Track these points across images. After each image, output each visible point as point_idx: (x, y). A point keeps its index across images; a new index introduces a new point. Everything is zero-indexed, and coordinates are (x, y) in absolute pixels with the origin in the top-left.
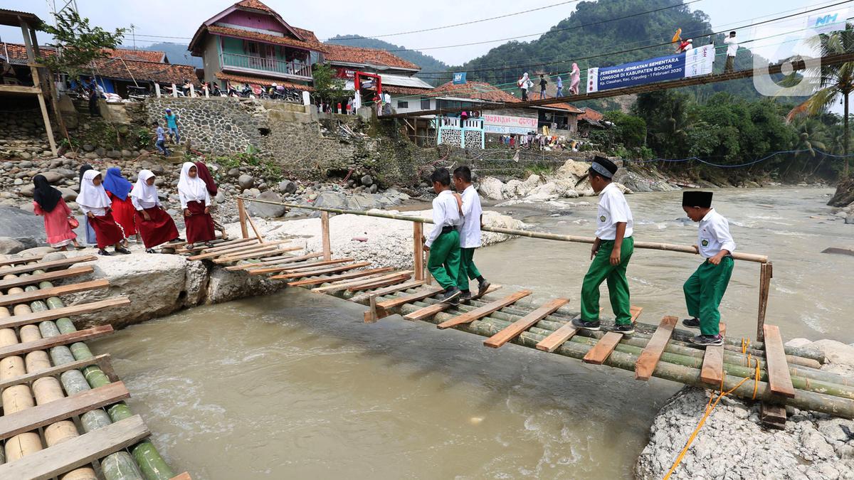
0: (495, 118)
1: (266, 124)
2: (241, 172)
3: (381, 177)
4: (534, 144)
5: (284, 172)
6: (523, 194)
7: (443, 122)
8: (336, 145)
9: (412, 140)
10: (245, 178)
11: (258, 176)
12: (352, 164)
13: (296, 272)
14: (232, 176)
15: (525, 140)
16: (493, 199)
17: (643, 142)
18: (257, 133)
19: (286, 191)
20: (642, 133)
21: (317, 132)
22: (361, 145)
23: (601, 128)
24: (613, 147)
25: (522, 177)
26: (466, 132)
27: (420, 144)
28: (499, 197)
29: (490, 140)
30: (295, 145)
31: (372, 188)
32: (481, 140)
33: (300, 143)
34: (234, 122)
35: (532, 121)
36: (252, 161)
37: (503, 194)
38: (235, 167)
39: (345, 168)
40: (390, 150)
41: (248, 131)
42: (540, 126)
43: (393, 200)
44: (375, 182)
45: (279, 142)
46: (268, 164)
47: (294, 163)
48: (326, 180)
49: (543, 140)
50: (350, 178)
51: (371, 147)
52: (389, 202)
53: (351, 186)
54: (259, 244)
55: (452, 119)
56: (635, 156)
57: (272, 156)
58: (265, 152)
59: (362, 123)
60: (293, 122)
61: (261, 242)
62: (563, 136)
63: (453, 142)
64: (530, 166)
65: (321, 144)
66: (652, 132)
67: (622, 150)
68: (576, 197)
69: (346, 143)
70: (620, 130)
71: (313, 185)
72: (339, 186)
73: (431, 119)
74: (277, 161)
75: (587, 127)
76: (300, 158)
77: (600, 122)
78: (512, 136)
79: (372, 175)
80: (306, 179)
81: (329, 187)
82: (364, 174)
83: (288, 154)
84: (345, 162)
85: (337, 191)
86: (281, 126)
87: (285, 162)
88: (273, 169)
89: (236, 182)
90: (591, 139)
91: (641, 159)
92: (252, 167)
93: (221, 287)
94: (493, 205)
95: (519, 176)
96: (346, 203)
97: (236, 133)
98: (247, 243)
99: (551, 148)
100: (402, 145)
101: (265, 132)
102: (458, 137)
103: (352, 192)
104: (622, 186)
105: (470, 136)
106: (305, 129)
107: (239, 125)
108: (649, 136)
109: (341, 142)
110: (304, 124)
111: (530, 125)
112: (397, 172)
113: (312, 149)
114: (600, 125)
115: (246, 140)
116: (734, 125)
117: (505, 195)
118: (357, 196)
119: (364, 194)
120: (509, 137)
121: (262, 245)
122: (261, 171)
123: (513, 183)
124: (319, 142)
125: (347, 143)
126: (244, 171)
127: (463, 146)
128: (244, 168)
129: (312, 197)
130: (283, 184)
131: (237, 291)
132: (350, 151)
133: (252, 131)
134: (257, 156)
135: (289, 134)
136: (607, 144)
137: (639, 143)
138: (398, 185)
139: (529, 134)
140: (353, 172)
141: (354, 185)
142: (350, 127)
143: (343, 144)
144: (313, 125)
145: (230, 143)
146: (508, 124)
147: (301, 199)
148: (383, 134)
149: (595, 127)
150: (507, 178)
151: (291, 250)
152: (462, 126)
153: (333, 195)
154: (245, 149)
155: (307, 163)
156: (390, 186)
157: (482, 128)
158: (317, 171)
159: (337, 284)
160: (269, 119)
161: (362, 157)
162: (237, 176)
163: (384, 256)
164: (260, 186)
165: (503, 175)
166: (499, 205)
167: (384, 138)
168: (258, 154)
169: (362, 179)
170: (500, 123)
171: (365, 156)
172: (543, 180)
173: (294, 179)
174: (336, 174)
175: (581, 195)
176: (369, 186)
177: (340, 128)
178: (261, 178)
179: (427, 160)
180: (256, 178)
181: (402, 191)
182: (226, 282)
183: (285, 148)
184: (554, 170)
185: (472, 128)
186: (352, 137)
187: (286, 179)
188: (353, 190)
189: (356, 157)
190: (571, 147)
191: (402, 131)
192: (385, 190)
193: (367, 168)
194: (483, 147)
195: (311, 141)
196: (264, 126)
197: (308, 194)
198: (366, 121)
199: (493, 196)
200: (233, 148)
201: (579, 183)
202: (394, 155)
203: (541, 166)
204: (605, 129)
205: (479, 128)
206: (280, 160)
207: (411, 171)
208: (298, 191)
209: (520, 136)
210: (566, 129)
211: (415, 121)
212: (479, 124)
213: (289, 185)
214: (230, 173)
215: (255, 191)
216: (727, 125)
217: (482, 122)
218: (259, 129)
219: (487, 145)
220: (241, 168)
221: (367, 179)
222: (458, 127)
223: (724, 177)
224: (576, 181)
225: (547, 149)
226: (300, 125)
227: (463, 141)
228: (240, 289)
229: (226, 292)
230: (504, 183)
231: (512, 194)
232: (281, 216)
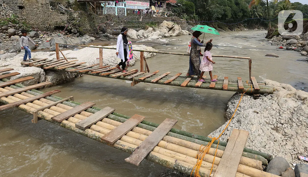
0: (131, 2)
1: (22, 4)
2: (9, 27)
3: (81, 29)
4: (149, 14)
5: (32, 27)
6: (146, 36)
7: (107, 4)
8: (58, 14)
9: (94, 12)
10: (11, 30)
11: (18, 29)
12: (66, 23)
14: (4, 29)
15: (145, 12)
16: (134, 39)
17: (194, 12)
18: (17, 8)
19: (34, 37)
20: (193, 9)
21: (49, 8)
22: (71, 14)
23: (176, 7)
24: (182, 14)
25: (144, 28)
26: (118, 8)
27: (97, 14)
28: (136, 38)
29: (129, 12)
30: (37, 14)
31: (77, 35)
32: (125, 12)
33: (40, 13)
34: (4, 2)
35: (147, 3)
36: (14, 22)
37: (137, 36)
38: (6, 25)
39: (63, 25)
40: (85, 17)
41: (12, 7)
42: (150, 5)
43: (88, 40)
44: (78, 32)
45: (29, 13)
46: (23, 23)
47: (37, 23)
48: (54, 31)
49: (152, 12)
50: (66, 30)
51: (75, 15)
52: (86, 41)
53: (66, 34)
55: (111, 2)
56: (191, 18)
57: (25, 19)
58: (21, 17)
59: (70, 4)
60: (36, 3)
62: (161, 10)
63: (112, 13)
64: (148, 23)
65: (50, 14)
66: (197, 8)
67: (186, 16)
68: (169, 37)
69: (63, 14)
70: (184, 8)
71: (48, 33)
72: (60, 34)
73: (102, 3)
74: (28, 22)
75: (171, 6)
76: (40, 20)
77: (176, 4)
78: (139, 10)
79: (77, 29)
80: (43, 31)
81: (56, 34)
82: (73, 28)
83: (34, 18)
84: (63, 22)
85: (60, 36)
86: (30, 5)
87: (32, 22)
88: (26, 26)
89: (6, 32)
90: (172, 11)
91: (193, 20)
92: (15, 25)
94: (136, 42)
95: (143, 28)
96: (65, 42)
97: (5, 8)
99: (156, 15)
100: (90, 15)
101: (21, 8)
102: (114, 11)
103: (67, 37)
104: (187, 32)
105: (120, 10)
106: (42, 7)
107: (7, 4)
108: (196, 10)
109: (61, 13)
110: (42, 4)
111: (146, 6)
112: (88, 27)
113: (46, 16)
114: (176, 5)
115: (10, 12)
116: (228, 6)
117: (139, 37)
118: (70, 39)
119: (74, 38)
120: (138, 11)
122: (20, 27)
123: (141, 32)
124: (49, 13)
125: (64, 14)
126: (11, 27)
127: (116, 14)
128: (11, 25)
129: (48, 39)
130: (32, 33)
132: (65, 17)
133: (14, 7)
134: (17, 19)
135: (35, 9)
136: (179, 14)
137: (192, 13)
138: (88, 33)
139: (146, 9)
140: (68, 27)
141: (68, 33)
142: (64, 6)
143: (62, 14)
144: (46, 5)
145: (2, 13)
146: (136, 5)
147: (42, 40)
148: (81, 9)
149: (173, 6)
150: (138, 29)
152: (116, 5)
153: (59, 39)
154: (10, 16)
155: (43, 22)
156: (85, 34)
157: (125, 6)
158: (49, 27)
160: (24, 2)
161: (71, 20)
162: (7, 29)
164: (20, 34)
165: (136, 28)
166: (138, 41)
167: (82, 11)
168: (17, 18)
169: (72, 30)
170: (133, 4)
171: (73, 20)
172: (154, 30)
173: (37, 31)
174: (59, 28)
175: (171, 36)
176: (75, 34)
177: (59, 6)
178: (20, 30)
179: (101, 21)
180: (17, 30)
181: (91, 36)
183: (32, 16)
184: (158, 25)
185: (120, 7)
186: (66, 10)
187: (34, 31)
188: (67, 36)
189: (68, 20)
190: (164, 15)
191: (89, 8)
192: (83, 35)
193: (74, 25)
194: (126, 15)
195: (46, 12)
196: (20, 5)
197: (45, 38)
198: (72, 3)
199: (133, 37)
200: (3, 15)
201: (169, 31)
202: (87, 19)
203: (152, 23)
204: (178, 7)
205: (123, 7)
206: (29, 21)
207: (95, 27)
208: (40, 37)
209: (142, 10)
210: (162, 7)
211: (95, 3)
212: (124, 5)
213: (36, 34)
214: (3, 28)
215: (17, 37)
216: (226, 6)
217: (125, 4)
218: (18, 6)
219: (128, 14)
220: (9, 25)
221: (75, 30)
222: (114, 6)
223: (227, 27)
224: (168, 30)
225: (154, 16)
226: (40, 5)
227: (116, 12)
230: (137, 31)
231: (142, 37)
232: (34, 49)
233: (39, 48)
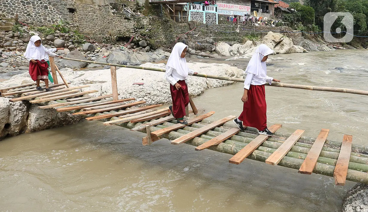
0: (224, 5)
1: (73, 6)
2: (56, 37)
3: (153, 41)
4: (249, 22)
5: (86, 38)
6: (242, 53)
7: (192, 7)
8: (122, 20)
9: (172, 18)
10: (58, 41)
11: (68, 40)
12: (133, 33)
13: (93, 109)
14: (49, 40)
15: (243, 19)
16: (224, 56)
17: (313, 22)
18: (66, 12)
19: (88, 50)
20: (312, 17)
21: (109, 12)
22: (138, 20)
23: (288, 13)
24: (296, 24)
25: (242, 42)
26: (206, 14)
27: (177, 20)
28: (228, 54)
29: (221, 19)
30: (93, 20)
31: (146, 48)
32: (216, 19)
33: (97, 19)
34: (50, 3)
35: (247, 7)
36: (63, 30)
37: (230, 53)
38: (51, 34)
39: (128, 35)
40: (158, 24)
41: (60, 10)
42: (252, 11)
43: (161, 56)
44: (148, 45)
45: (82, 18)
46: (75, 32)
47: (93, 32)
48: (116, 43)
49: (254, 19)
50: (132, 42)
51: (145, 22)
52: (158, 58)
53: (133, 48)
54: (66, 89)
55: (198, 6)
56: (308, 30)
57: (77, 26)
58: (72, 24)
59: (139, 6)
60: (92, 5)
61: (68, 87)
62: (266, 17)
63: (198, 20)
64: (246, 35)
65: (111, 19)
66: (318, 15)
67: (301, 26)
68: (275, 54)
69: (128, 19)
70: (300, 14)
71: (107, 46)
72: (124, 48)
73: (184, 5)
74: (81, 30)
75: (280, 12)
76: (97, 28)
77: (288, 9)
78: (235, 16)
79: (146, 40)
80: (101, 43)
81: (117, 48)
82: (141, 39)
83: (89, 25)
84: (128, 31)
85: (123, 50)
86: (83, 7)
87: (87, 31)
88: (79, 36)
89: (52, 44)
90: (283, 19)
91: (312, 32)
92: (63, 34)
93: (37, 119)
94: (225, 60)
95: (239, 41)
96: (129, 58)
97: (51, 11)
98: (57, 88)
99: (259, 24)
100: (166, 21)
101: (72, 11)
102: (202, 17)
103: (133, 51)
104: (302, 48)
105: (208, 16)
106: (100, 10)
107: (54, 5)
108: (316, 18)
109: (125, 18)
110: (99, 6)
111: (246, 10)
112: (162, 38)
113: (105, 23)
114: (287, 11)
115: (58, 16)
116: (364, 13)
117: (232, 53)
118: (136, 54)
119: (142, 52)
120: (233, 17)
121: (68, 89)
122: (70, 37)
123: (236, 46)
124: (110, 18)
125: (130, 19)
126: (58, 37)
127: (204, 22)
128: (58, 35)
129: (106, 54)
130: (86, 46)
131: (50, 122)
132: (131, 25)
133: (63, 10)
134: (67, 27)
135: (89, 12)
136: (292, 22)
137: (311, 22)
138: (163, 46)
139: (245, 15)
140: (134, 38)
141: (135, 47)
142: (131, 9)
143: (126, 20)
144: (105, 7)
145: (47, 18)
146: (232, 9)
147: (98, 56)
148: (153, 14)
149: (285, 12)
150: (232, 43)
151: (89, 93)
152: (203, 10)
153: (120, 53)
154: (58, 22)
155: (102, 32)
156: (158, 47)
157: (216, 11)
158: (109, 37)
159: (122, 118)
160: (75, 2)
161: (139, 29)
162: (53, 40)
163: (155, 95)
164: (69, 47)
165: (230, 41)
166: (228, 59)
167: (154, 16)
168: (67, 25)
169: (140, 43)
170: (227, 9)
171: (142, 28)
172: (255, 44)
173: (94, 43)
174: (122, 39)
175: (278, 53)
176: (144, 47)
177: (125, 10)
178: (70, 42)
179: (182, 31)
180: (67, 41)
181: (166, 51)
182: (42, 116)
183: (86, 22)
184: (261, 38)
185: (210, 11)
186: (132, 15)
187: (88, 42)
188: (133, 50)
189: (135, 29)
190: (271, 24)
191: (165, 12)
192: (155, 50)
193: (143, 35)
194: (217, 23)
195: (105, 17)
196: (71, 7)
197: (103, 52)
198: (142, 6)
199: (224, 53)
200: (49, 21)
201: (276, 46)
202: (161, 28)
203: (253, 35)
204: (291, 13)
205: (214, 11)
206: (83, 30)
207: (172, 38)
208: (96, 51)
209: (240, 17)
210: (268, 13)
211: (174, 6)
212: (215, 9)
213: (90, 46)
214: (47, 38)
216: (360, 13)
217: (216, 7)
218: (68, 9)
219: (220, 22)
220: (55, 35)
221: (143, 43)
222: (201, 10)
223: (358, 43)
224: (274, 45)
225: (257, 25)
226: (97, 7)
227: (205, 19)
228: (52, 120)
229: (42, 123)
230: (231, 45)
231: (236, 53)
232: (84, 67)
233: (90, 66)
